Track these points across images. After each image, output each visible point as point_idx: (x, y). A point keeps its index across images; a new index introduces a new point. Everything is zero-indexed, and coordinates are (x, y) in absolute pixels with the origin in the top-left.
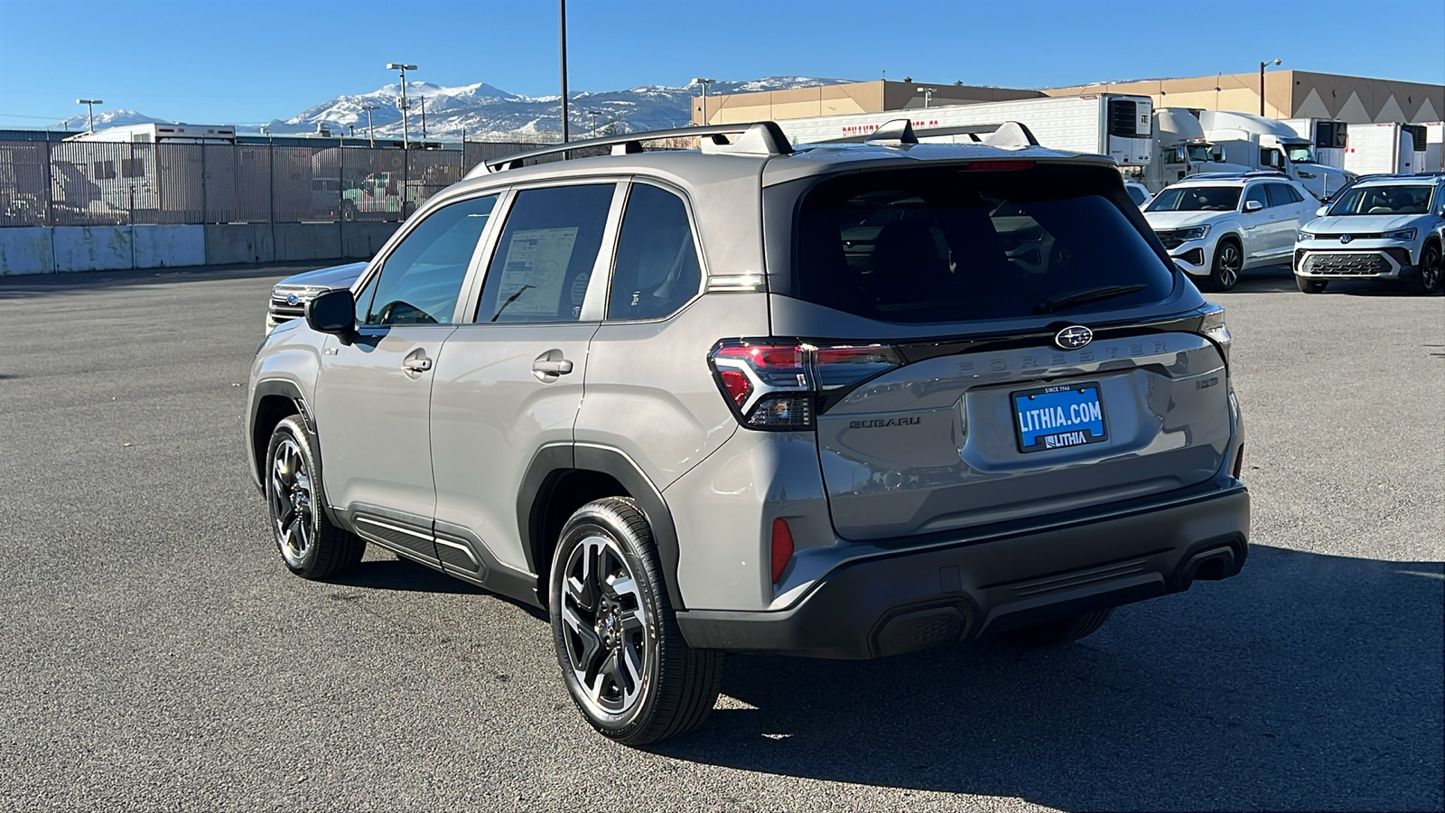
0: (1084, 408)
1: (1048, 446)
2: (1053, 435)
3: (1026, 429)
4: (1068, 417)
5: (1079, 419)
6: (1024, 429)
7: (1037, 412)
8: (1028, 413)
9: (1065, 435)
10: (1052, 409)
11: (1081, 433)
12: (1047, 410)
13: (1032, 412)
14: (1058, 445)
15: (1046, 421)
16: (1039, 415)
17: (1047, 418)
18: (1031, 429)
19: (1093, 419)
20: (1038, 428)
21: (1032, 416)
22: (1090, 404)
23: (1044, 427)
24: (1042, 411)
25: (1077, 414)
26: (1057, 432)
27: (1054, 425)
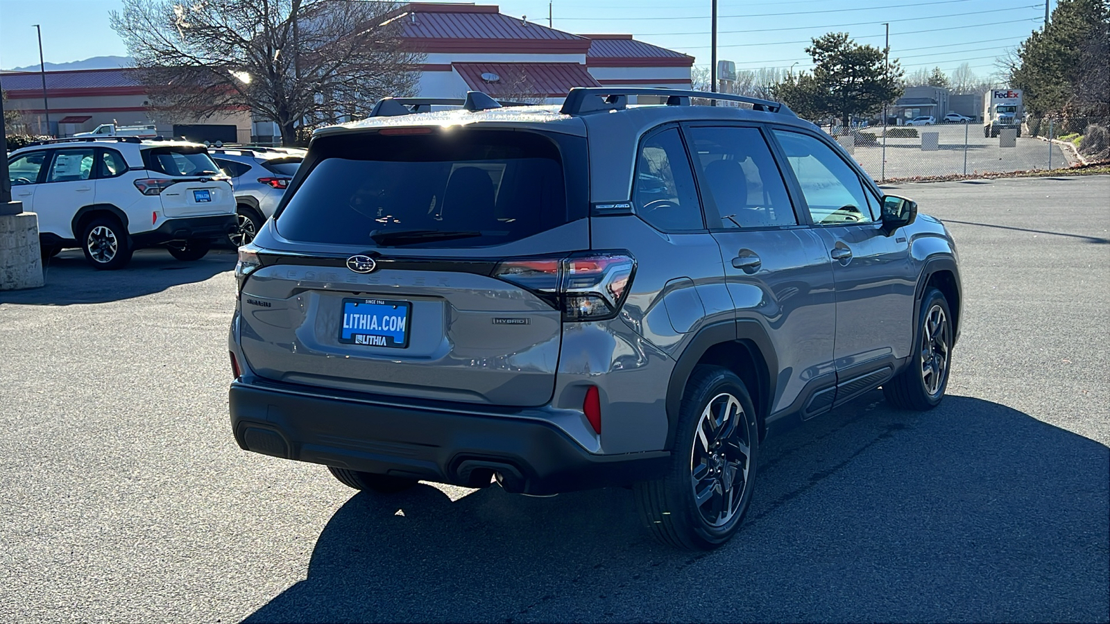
0: (393, 320)
1: (357, 342)
2: (363, 335)
3: (347, 327)
4: (380, 324)
5: (387, 327)
6: (345, 326)
7: (358, 316)
8: (352, 315)
9: (371, 337)
10: (369, 316)
11: (384, 338)
12: (365, 316)
13: (355, 315)
14: (364, 343)
15: (363, 324)
16: (359, 318)
17: (365, 322)
18: (351, 327)
19: (398, 330)
20: (356, 327)
21: (354, 318)
22: (399, 318)
23: (361, 327)
24: (362, 316)
25: (387, 323)
26: (366, 333)
27: (368, 328)
